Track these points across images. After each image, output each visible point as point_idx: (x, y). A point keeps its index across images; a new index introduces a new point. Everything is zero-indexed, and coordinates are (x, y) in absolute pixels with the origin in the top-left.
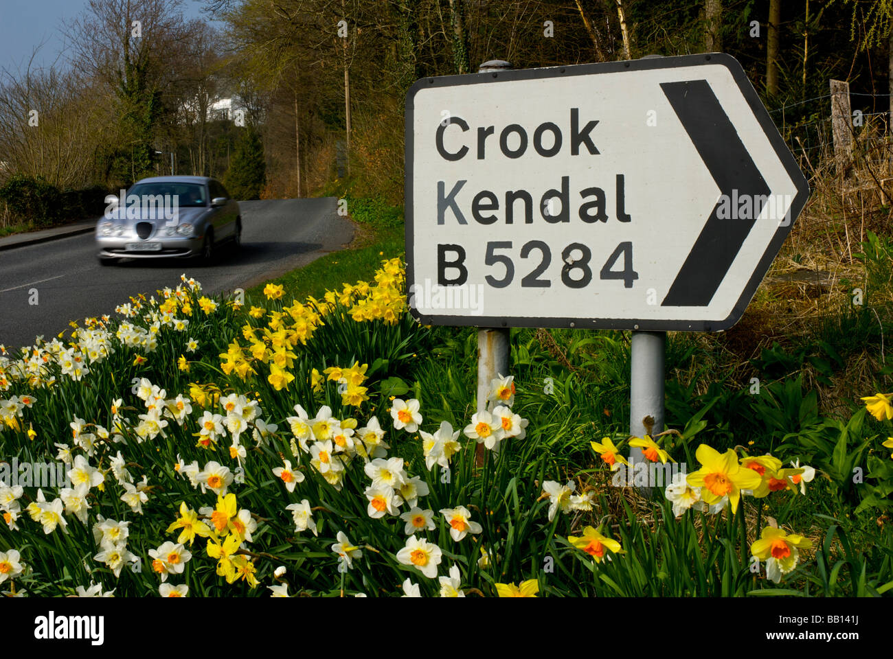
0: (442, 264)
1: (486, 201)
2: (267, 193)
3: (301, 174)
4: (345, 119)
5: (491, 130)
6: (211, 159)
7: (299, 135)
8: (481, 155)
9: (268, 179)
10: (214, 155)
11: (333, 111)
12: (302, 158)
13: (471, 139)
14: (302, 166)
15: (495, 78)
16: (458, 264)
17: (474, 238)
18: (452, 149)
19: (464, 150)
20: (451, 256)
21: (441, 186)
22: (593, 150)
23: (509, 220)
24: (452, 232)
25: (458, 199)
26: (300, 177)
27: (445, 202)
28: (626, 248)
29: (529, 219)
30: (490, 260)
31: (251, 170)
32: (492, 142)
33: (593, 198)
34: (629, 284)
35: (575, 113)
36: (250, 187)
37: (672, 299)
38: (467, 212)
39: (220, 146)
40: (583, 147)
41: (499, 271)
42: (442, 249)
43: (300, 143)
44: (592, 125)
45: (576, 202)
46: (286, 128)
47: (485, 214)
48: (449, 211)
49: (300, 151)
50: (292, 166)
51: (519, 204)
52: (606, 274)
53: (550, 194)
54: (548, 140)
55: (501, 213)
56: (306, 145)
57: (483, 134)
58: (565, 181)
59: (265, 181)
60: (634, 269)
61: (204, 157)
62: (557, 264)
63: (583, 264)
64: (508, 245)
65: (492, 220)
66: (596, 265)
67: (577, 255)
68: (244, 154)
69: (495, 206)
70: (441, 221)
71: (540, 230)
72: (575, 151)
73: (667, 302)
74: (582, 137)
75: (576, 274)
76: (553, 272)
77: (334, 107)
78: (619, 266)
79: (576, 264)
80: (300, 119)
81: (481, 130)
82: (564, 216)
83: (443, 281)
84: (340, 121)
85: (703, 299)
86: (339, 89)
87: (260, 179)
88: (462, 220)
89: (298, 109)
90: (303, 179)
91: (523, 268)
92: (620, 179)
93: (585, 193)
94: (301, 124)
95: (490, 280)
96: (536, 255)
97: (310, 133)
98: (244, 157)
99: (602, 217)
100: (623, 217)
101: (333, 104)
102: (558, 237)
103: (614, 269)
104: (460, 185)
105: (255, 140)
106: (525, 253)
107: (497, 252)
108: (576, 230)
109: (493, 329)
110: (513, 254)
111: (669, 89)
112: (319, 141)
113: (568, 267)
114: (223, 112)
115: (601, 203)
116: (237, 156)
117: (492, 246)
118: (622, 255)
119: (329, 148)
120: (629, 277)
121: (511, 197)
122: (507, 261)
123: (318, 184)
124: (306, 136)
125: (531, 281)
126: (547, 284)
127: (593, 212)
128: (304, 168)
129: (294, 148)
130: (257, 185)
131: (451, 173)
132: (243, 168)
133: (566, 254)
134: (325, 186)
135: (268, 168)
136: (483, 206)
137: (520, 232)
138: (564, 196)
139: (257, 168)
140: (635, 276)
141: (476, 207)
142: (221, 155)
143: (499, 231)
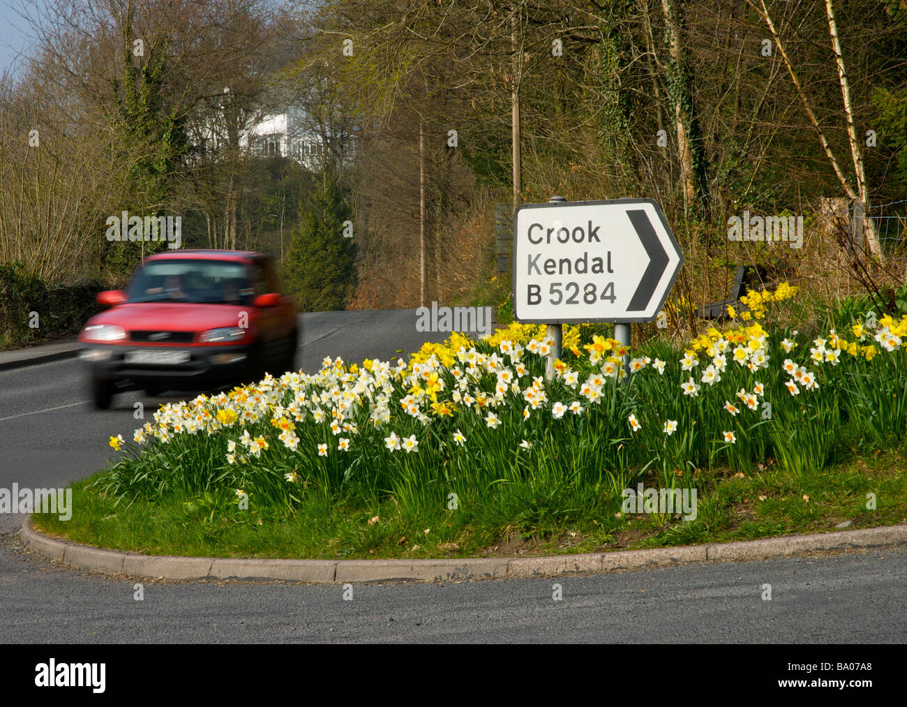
0: (530, 294)
1: (550, 264)
2: (360, 304)
3: (426, 265)
4: (510, 166)
5: (553, 229)
6: (248, 234)
7: (426, 191)
8: (548, 242)
9: (361, 276)
10: (253, 229)
11: (489, 151)
12: (429, 236)
13: (544, 234)
14: (430, 251)
15: (555, 205)
16: (537, 294)
17: (545, 281)
18: (535, 238)
19: (541, 239)
20: (534, 290)
21: (530, 256)
22: (598, 240)
23: (561, 272)
24: (534, 279)
25: (538, 263)
26: (426, 270)
27: (532, 264)
28: (611, 285)
29: (570, 272)
30: (552, 291)
31: (330, 259)
32: (554, 235)
33: (598, 262)
34: (612, 302)
35: (590, 223)
36: (325, 291)
37: (630, 309)
38: (542, 269)
39: (268, 209)
40: (593, 238)
41: (556, 297)
42: (530, 287)
43: (427, 206)
44: (597, 229)
45: (590, 264)
46: (401, 178)
47: (550, 270)
48: (533, 269)
49: (426, 222)
50: (410, 252)
51: (565, 265)
52: (603, 297)
53: (580, 260)
54: (578, 235)
55: (557, 269)
56: (438, 211)
57: (550, 231)
58: (586, 254)
59: (356, 279)
60: (615, 295)
61: (233, 230)
62: (582, 293)
63: (593, 293)
64: (560, 284)
65: (553, 272)
66: (599, 293)
67: (590, 289)
68: (316, 226)
69: (554, 266)
70: (529, 273)
71: (575, 277)
72: (590, 240)
73: (629, 309)
74: (593, 234)
75: (590, 298)
76: (580, 297)
77: (493, 145)
78: (608, 294)
79: (590, 293)
80: (428, 160)
81: (549, 230)
82: (585, 271)
83: (530, 303)
84: (501, 169)
85: (643, 308)
86: (502, 113)
87: (347, 275)
88: (539, 273)
89: (425, 143)
90: (431, 274)
91: (567, 295)
92: (609, 253)
93: (594, 260)
94: (429, 171)
95: (552, 301)
96: (573, 289)
97: (446, 187)
98: (316, 233)
99: (601, 271)
100: (610, 271)
101: (491, 139)
102: (582, 280)
103: (606, 295)
104: (539, 256)
105: (337, 200)
106: (568, 288)
107: (555, 288)
108: (590, 277)
109: (553, 325)
110: (563, 289)
111: (630, 213)
112: (463, 204)
113: (587, 294)
114: (272, 141)
115: (601, 265)
116: (302, 230)
117: (553, 285)
118: (610, 288)
119: (481, 216)
120: (612, 298)
121: (562, 262)
122: (560, 292)
123: (459, 284)
124: (440, 194)
125: (570, 301)
126: (577, 302)
127: (597, 268)
128: (432, 255)
129: (415, 215)
130: (341, 287)
131: (534, 250)
132: (314, 253)
133: (586, 288)
134: (473, 288)
135: (360, 254)
136: (549, 266)
137: (565, 278)
138: (585, 261)
139: (340, 253)
140: (615, 298)
141: (546, 267)
142: (267, 227)
143: (556, 278)
